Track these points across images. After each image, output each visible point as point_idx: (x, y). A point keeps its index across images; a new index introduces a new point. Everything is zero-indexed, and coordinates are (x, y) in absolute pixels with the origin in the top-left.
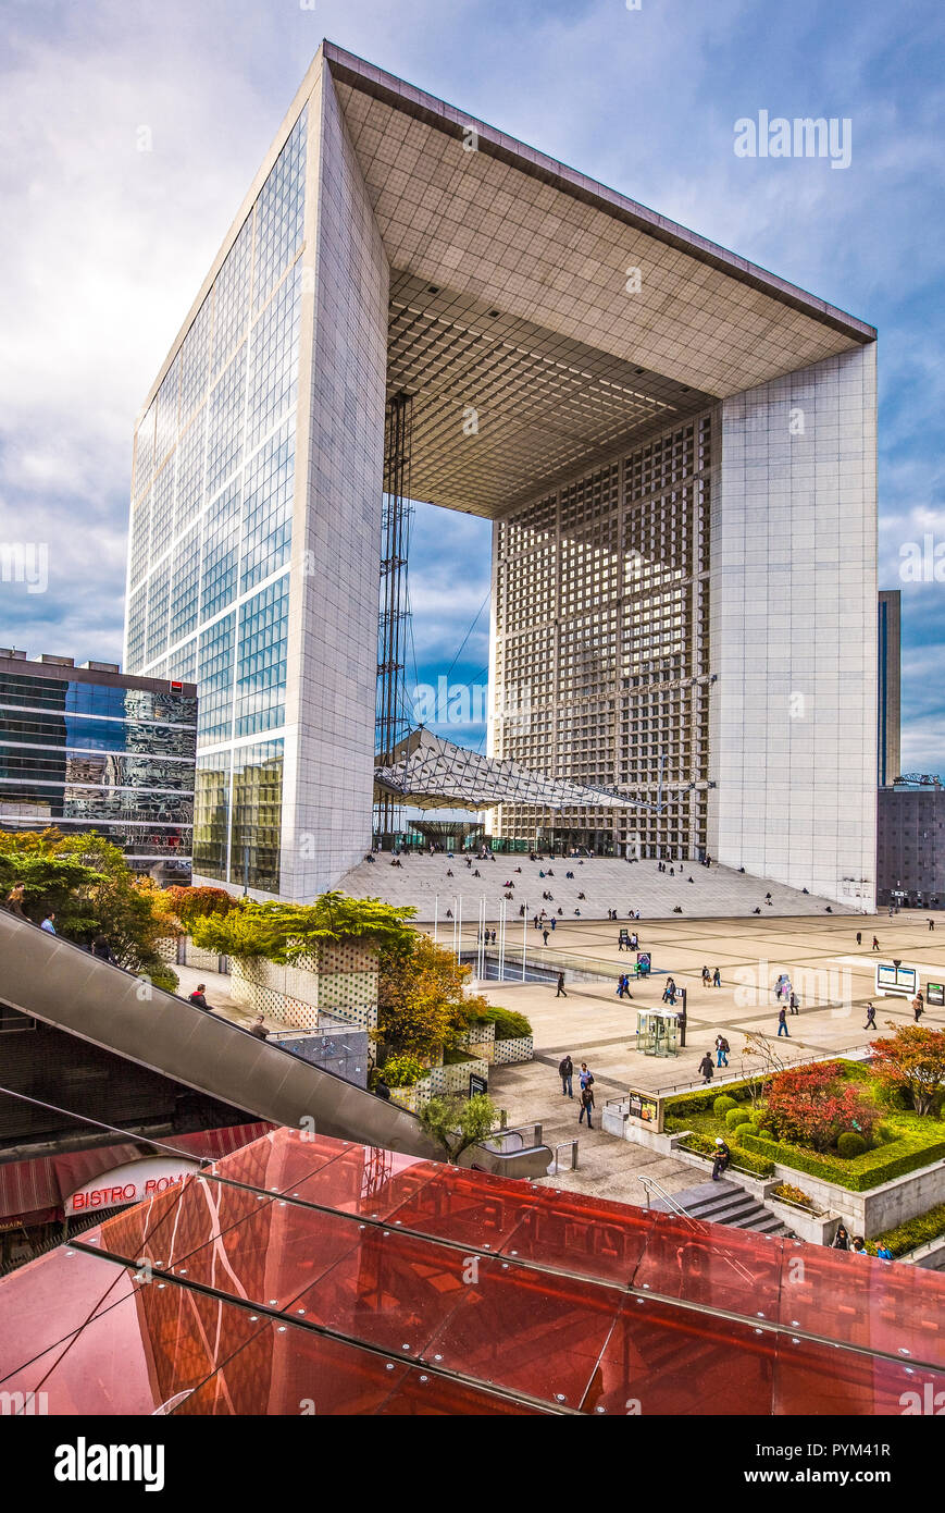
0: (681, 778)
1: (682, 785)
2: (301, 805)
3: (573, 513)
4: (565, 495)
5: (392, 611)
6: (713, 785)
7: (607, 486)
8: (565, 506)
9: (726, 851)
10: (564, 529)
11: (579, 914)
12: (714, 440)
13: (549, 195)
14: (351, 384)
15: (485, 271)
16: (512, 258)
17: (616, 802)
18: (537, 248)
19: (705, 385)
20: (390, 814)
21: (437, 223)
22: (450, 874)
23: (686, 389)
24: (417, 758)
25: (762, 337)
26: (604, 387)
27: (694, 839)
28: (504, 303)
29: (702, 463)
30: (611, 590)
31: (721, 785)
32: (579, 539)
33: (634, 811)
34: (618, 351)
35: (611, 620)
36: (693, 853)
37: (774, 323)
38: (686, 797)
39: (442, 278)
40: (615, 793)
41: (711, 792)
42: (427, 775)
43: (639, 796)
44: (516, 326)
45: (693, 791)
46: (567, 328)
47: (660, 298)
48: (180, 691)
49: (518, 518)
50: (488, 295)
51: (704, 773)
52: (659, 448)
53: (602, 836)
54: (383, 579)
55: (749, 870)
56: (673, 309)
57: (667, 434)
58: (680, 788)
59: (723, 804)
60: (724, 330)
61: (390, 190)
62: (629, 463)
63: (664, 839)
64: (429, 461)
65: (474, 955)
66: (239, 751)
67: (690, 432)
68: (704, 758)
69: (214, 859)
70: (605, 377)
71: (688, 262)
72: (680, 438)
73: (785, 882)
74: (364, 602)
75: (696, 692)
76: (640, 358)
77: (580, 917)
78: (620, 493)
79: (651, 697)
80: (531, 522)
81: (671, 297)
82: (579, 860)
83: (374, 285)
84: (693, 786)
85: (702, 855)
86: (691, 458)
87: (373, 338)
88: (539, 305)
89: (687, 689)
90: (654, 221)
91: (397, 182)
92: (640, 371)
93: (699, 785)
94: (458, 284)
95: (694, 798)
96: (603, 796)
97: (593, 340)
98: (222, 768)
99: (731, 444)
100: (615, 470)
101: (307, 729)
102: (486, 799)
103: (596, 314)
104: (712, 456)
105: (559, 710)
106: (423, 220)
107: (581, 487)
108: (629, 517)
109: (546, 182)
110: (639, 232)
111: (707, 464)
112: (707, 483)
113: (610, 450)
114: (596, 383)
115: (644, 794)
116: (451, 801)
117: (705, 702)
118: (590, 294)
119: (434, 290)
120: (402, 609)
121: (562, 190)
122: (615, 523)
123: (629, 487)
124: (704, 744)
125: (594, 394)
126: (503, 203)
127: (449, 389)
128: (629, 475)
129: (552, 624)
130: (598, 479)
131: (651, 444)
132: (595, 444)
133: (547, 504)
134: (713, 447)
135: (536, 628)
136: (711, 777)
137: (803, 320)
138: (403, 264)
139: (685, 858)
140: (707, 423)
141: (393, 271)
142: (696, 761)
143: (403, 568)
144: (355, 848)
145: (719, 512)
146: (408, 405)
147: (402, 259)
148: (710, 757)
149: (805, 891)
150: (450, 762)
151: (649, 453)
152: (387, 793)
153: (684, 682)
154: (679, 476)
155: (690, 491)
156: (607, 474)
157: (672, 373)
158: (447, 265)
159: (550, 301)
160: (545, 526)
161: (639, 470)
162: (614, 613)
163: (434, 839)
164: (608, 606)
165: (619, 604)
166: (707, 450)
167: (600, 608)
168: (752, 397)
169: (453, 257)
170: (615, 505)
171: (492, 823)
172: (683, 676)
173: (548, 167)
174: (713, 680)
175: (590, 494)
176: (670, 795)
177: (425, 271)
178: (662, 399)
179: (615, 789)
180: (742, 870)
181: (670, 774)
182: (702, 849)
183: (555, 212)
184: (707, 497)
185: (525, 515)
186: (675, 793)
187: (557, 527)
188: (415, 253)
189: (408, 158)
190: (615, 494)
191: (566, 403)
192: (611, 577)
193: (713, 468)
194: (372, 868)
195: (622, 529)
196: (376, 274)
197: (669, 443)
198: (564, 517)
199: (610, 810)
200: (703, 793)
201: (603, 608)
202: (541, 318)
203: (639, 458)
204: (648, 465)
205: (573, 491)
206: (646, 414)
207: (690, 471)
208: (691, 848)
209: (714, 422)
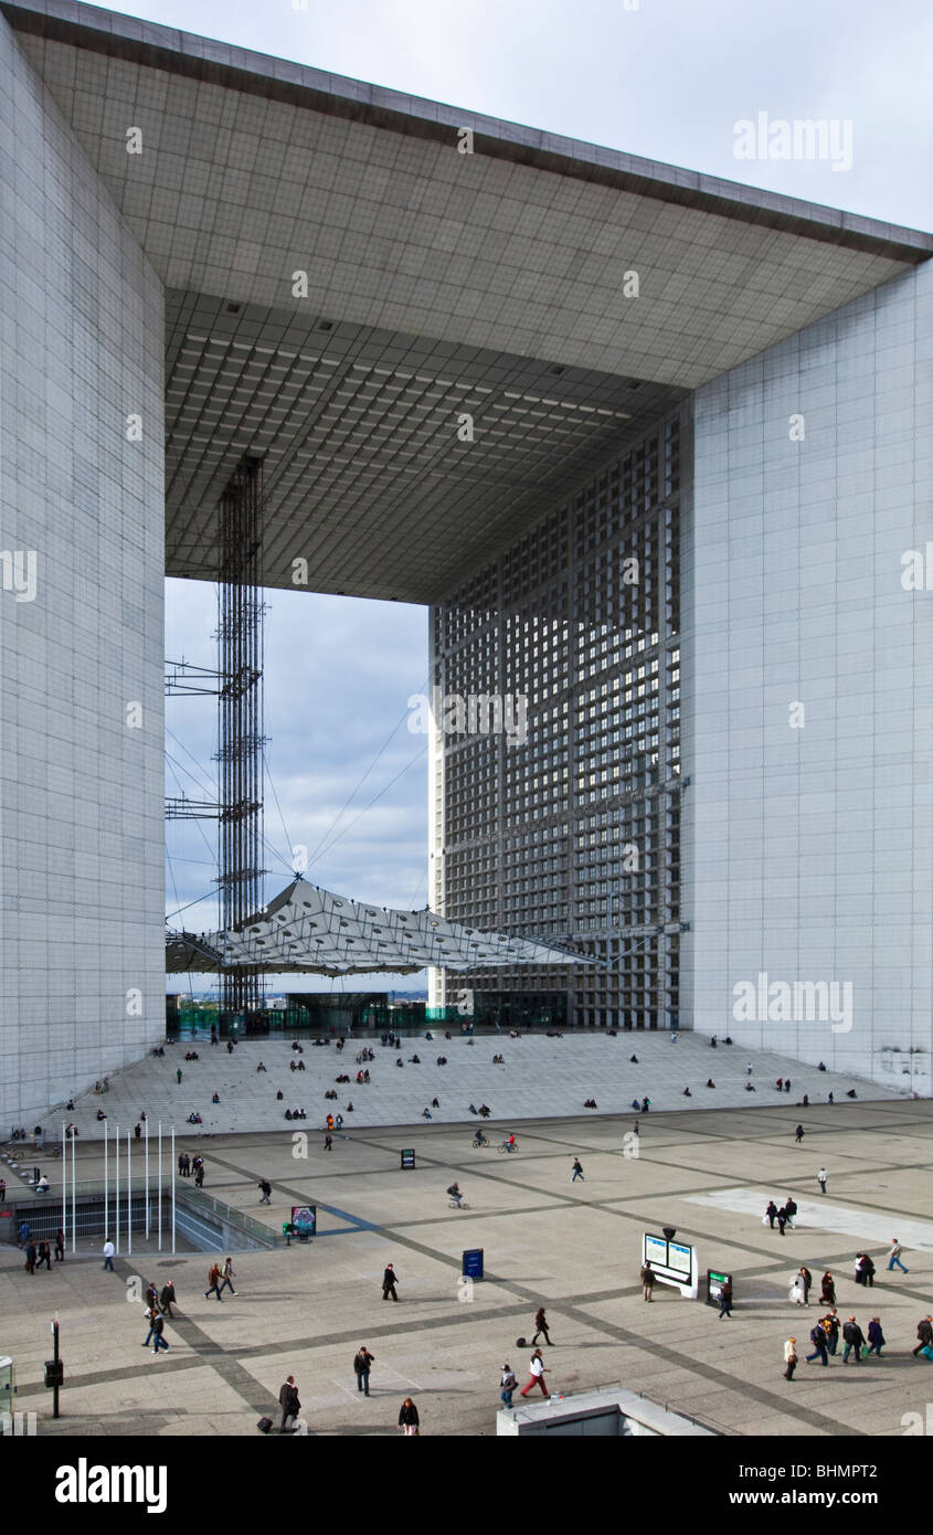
0: (648, 920)
1: (648, 930)
3: (518, 581)
4: (507, 559)
6: (686, 927)
7: (555, 539)
8: (507, 574)
10: (508, 604)
12: (684, 451)
17: (558, 957)
27: (665, 1000)
29: (669, 485)
30: (561, 677)
31: (697, 926)
32: (526, 616)
35: (562, 717)
38: (655, 945)
40: (557, 945)
41: (685, 936)
43: (586, 947)
45: (662, 937)
49: (458, 598)
51: (675, 911)
52: (616, 475)
53: (556, 999)
57: (625, 454)
58: (646, 933)
59: (702, 951)
62: (581, 502)
67: (654, 445)
68: (676, 892)
72: (641, 455)
75: (666, 803)
78: (570, 546)
80: (472, 601)
84: (661, 929)
86: (654, 483)
89: (654, 799)
93: (670, 929)
95: (664, 944)
100: (565, 515)
104: (683, 472)
105: (506, 840)
107: (526, 546)
108: (581, 577)
111: (676, 485)
112: (677, 512)
113: (560, 487)
115: (591, 943)
117: (676, 815)
122: (565, 586)
123: (581, 536)
128: (581, 519)
130: (545, 530)
133: (487, 575)
134: (684, 459)
136: (684, 918)
140: (675, 428)
142: (665, 895)
148: (684, 890)
153: (650, 791)
154: (641, 508)
155: (656, 527)
156: (554, 522)
160: (486, 603)
161: (593, 510)
162: (565, 708)
164: (558, 699)
165: (571, 694)
166: (676, 466)
168: (742, 375)
170: (566, 563)
175: (535, 554)
181: (634, 915)
184: (676, 532)
185: (464, 592)
186: (640, 939)
187: (500, 603)
190: (565, 547)
192: (562, 661)
193: (682, 491)
195: (573, 594)
197: (629, 465)
198: (507, 588)
200: (676, 938)
203: (593, 494)
204: (604, 502)
205: (516, 552)
207: (654, 500)
208: (661, 1012)
209: (684, 424)
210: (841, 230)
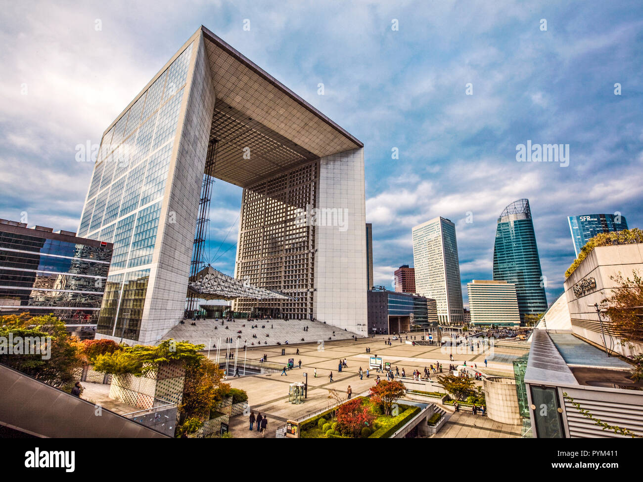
0: (305, 287)
1: (305, 290)
2: (155, 299)
3: (271, 188)
4: (269, 182)
5: (202, 218)
6: (315, 290)
7: (283, 180)
8: (269, 186)
9: (320, 317)
10: (268, 194)
11: (266, 343)
12: (317, 170)
13: (271, 87)
14: (197, 134)
15: (248, 105)
16: (258, 103)
17: (282, 297)
18: (266, 102)
19: (316, 152)
21: (234, 87)
22: (216, 328)
23: (310, 153)
24: (207, 278)
25: (332, 140)
26: (284, 148)
27: (309, 311)
28: (254, 116)
30: (283, 217)
31: (318, 290)
32: (273, 198)
33: (288, 300)
34: (290, 137)
35: (282, 228)
36: (308, 316)
37: (336, 137)
38: (306, 295)
39: (233, 104)
40: (282, 293)
41: (315, 292)
42: (210, 286)
43: (290, 294)
44: (257, 124)
45: (308, 292)
46: (274, 128)
47: (303, 124)
48: (105, 246)
49: (252, 188)
50: (249, 113)
51: (312, 285)
52: (301, 170)
53: (276, 310)
54: (200, 206)
55: (327, 323)
56: (307, 128)
57: (303, 166)
59: (319, 297)
60: (321, 137)
61: (219, 74)
62: (291, 174)
63: (298, 311)
64: (222, 164)
65: (224, 364)
66: (128, 274)
67: (311, 166)
69: (108, 325)
70: (285, 145)
71: (312, 115)
72: (307, 168)
73: (339, 327)
74: (192, 214)
75: (310, 255)
76: (296, 141)
77: (267, 345)
79: (295, 256)
80: (257, 190)
81: (306, 124)
82: (267, 320)
83: (210, 101)
84: (308, 290)
85: (311, 317)
86: (310, 175)
87: (207, 119)
89: (307, 254)
90: (302, 101)
91: (222, 72)
92: (296, 145)
93: (311, 290)
94: (239, 108)
95: (309, 295)
96: (277, 294)
97: (282, 133)
98: (119, 281)
99: (323, 172)
100: (286, 175)
101: (162, 265)
102: (233, 296)
103: (283, 125)
104: (317, 175)
105: (262, 260)
106: (229, 85)
107: (275, 180)
108: (290, 192)
110: (297, 103)
111: (315, 177)
112: (315, 183)
113: (286, 168)
114: (282, 146)
115: (291, 293)
116: (218, 297)
117: (313, 259)
118: (282, 119)
119: (230, 108)
120: (206, 218)
122: (285, 193)
123: (291, 182)
124: (313, 274)
125: (281, 150)
126: (256, 86)
127: (232, 141)
128: (291, 178)
129: (262, 228)
130: (281, 178)
131: (298, 168)
132: (281, 166)
133: (263, 184)
134: (318, 172)
135: (256, 229)
136: (315, 287)
137: (344, 138)
139: (305, 318)
140: (316, 164)
141: (217, 99)
142: (310, 281)
143: (208, 202)
144: (176, 318)
146: (217, 144)
147: (220, 96)
148: (315, 279)
149: (346, 330)
150: (219, 280)
151: (297, 171)
152: (193, 293)
153: (306, 252)
154: (307, 180)
155: (310, 185)
156: (284, 177)
157: (306, 147)
158: (236, 101)
159: (269, 118)
160: (262, 192)
161: (294, 177)
162: (283, 225)
163: (210, 313)
164: (282, 222)
165: (285, 222)
166: (316, 173)
167: (278, 223)
168: (329, 158)
169: (238, 99)
170: (286, 187)
171: (234, 305)
172: (306, 249)
174: (316, 251)
175: (277, 183)
176: (300, 294)
177: (228, 101)
178: (303, 155)
179: (281, 292)
180: (325, 323)
181: (301, 286)
182: (311, 315)
183: (272, 92)
184: (315, 188)
185: (255, 187)
186: (302, 293)
187: (266, 193)
188: (225, 95)
189: (226, 66)
190: (286, 183)
191: (272, 151)
192: (283, 212)
193: (317, 179)
194: (183, 327)
195: (287, 196)
196: (210, 99)
197: (304, 169)
198: (268, 190)
199: (279, 300)
200: (312, 293)
201: (280, 223)
202: (266, 123)
203: (294, 173)
204: (297, 175)
205: (272, 181)
206: (297, 159)
207: (310, 179)
208: (308, 314)
209: (318, 164)
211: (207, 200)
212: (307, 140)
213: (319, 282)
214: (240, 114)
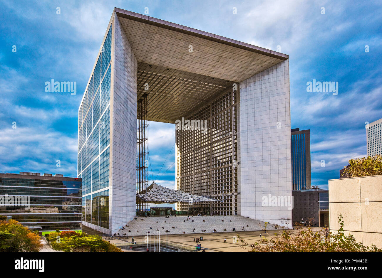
5: (144, 152)
9: (244, 212)
12: (237, 95)
15: (164, 58)
17: (210, 200)
18: (179, 50)
20: (145, 206)
21: (150, 48)
23: (228, 81)
24: (152, 191)
26: (203, 84)
28: (171, 66)
29: (234, 101)
31: (241, 193)
34: (205, 73)
36: (234, 213)
37: (254, 59)
38: (231, 197)
39: (152, 62)
40: (210, 197)
42: (155, 196)
45: (233, 196)
46: (189, 70)
47: (217, 57)
50: (166, 65)
51: (236, 190)
53: (207, 209)
55: (251, 217)
56: (221, 60)
57: (223, 95)
58: (229, 195)
59: (242, 199)
60: (238, 63)
61: (136, 42)
68: (236, 186)
70: (202, 81)
71: (224, 46)
74: (132, 152)
76: (212, 75)
78: (211, 113)
81: (220, 57)
84: (233, 194)
86: (231, 101)
88: (181, 65)
92: (213, 78)
93: (235, 194)
94: (157, 63)
95: (234, 197)
96: (206, 198)
97: (198, 72)
99: (242, 96)
103: (198, 65)
104: (237, 100)
109: (179, 32)
110: (209, 40)
111: (235, 102)
112: (236, 107)
114: (200, 83)
116: (164, 202)
118: (195, 60)
119: (150, 66)
120: (147, 152)
121: (184, 33)
124: (236, 182)
131: (219, 98)
136: (238, 191)
137: (263, 56)
138: (141, 60)
139: (231, 214)
142: (234, 187)
145: (239, 115)
150: (161, 191)
151: (218, 101)
155: (231, 110)
157: (223, 77)
158: (154, 59)
166: (235, 98)
169: (155, 56)
172: (229, 163)
173: (180, 28)
174: (238, 164)
176: (226, 197)
177: (147, 61)
178: (221, 85)
180: (248, 217)
183: (183, 39)
184: (236, 111)
188: (144, 57)
190: (209, 113)
193: (237, 103)
199: (210, 202)
200: (236, 196)
202: (182, 68)
206: (216, 90)
207: (230, 105)
208: (233, 212)
210: (270, 54)
211: (146, 139)
212: (223, 72)
213: (243, 187)
214: (159, 68)
